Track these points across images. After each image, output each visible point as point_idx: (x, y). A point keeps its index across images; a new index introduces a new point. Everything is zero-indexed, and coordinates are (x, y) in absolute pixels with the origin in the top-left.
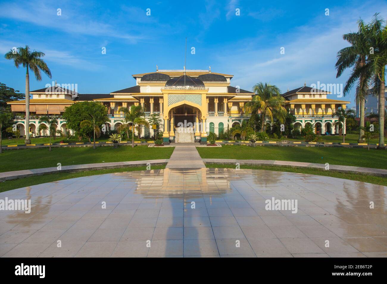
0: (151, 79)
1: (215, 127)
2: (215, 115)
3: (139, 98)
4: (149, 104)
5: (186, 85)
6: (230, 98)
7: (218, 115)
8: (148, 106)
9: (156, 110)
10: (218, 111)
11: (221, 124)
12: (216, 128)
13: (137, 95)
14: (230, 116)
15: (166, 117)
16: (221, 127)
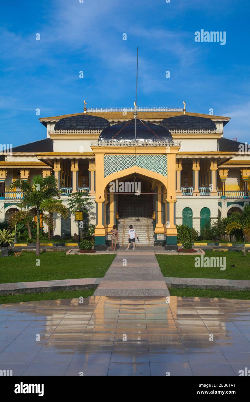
0: (72, 126)
1: (194, 216)
2: (194, 194)
3: (51, 163)
4: (70, 173)
5: (137, 138)
6: (223, 161)
7: (199, 194)
8: (69, 178)
9: (84, 185)
10: (200, 185)
11: (205, 211)
12: (196, 218)
13: (48, 156)
14: (223, 196)
15: (100, 198)
16: (205, 216)
